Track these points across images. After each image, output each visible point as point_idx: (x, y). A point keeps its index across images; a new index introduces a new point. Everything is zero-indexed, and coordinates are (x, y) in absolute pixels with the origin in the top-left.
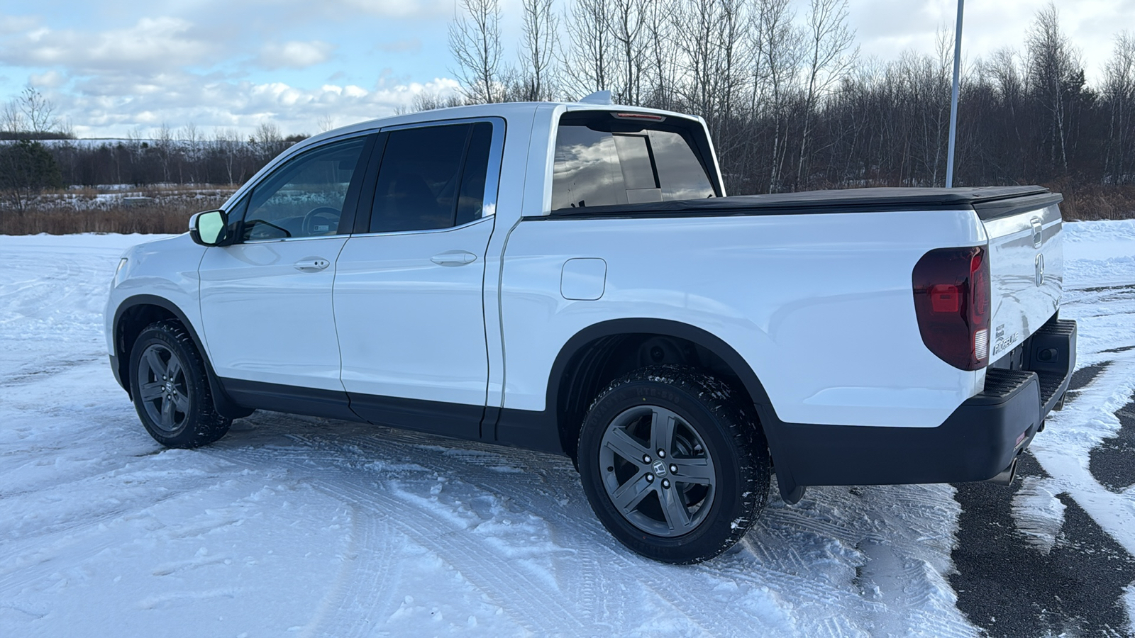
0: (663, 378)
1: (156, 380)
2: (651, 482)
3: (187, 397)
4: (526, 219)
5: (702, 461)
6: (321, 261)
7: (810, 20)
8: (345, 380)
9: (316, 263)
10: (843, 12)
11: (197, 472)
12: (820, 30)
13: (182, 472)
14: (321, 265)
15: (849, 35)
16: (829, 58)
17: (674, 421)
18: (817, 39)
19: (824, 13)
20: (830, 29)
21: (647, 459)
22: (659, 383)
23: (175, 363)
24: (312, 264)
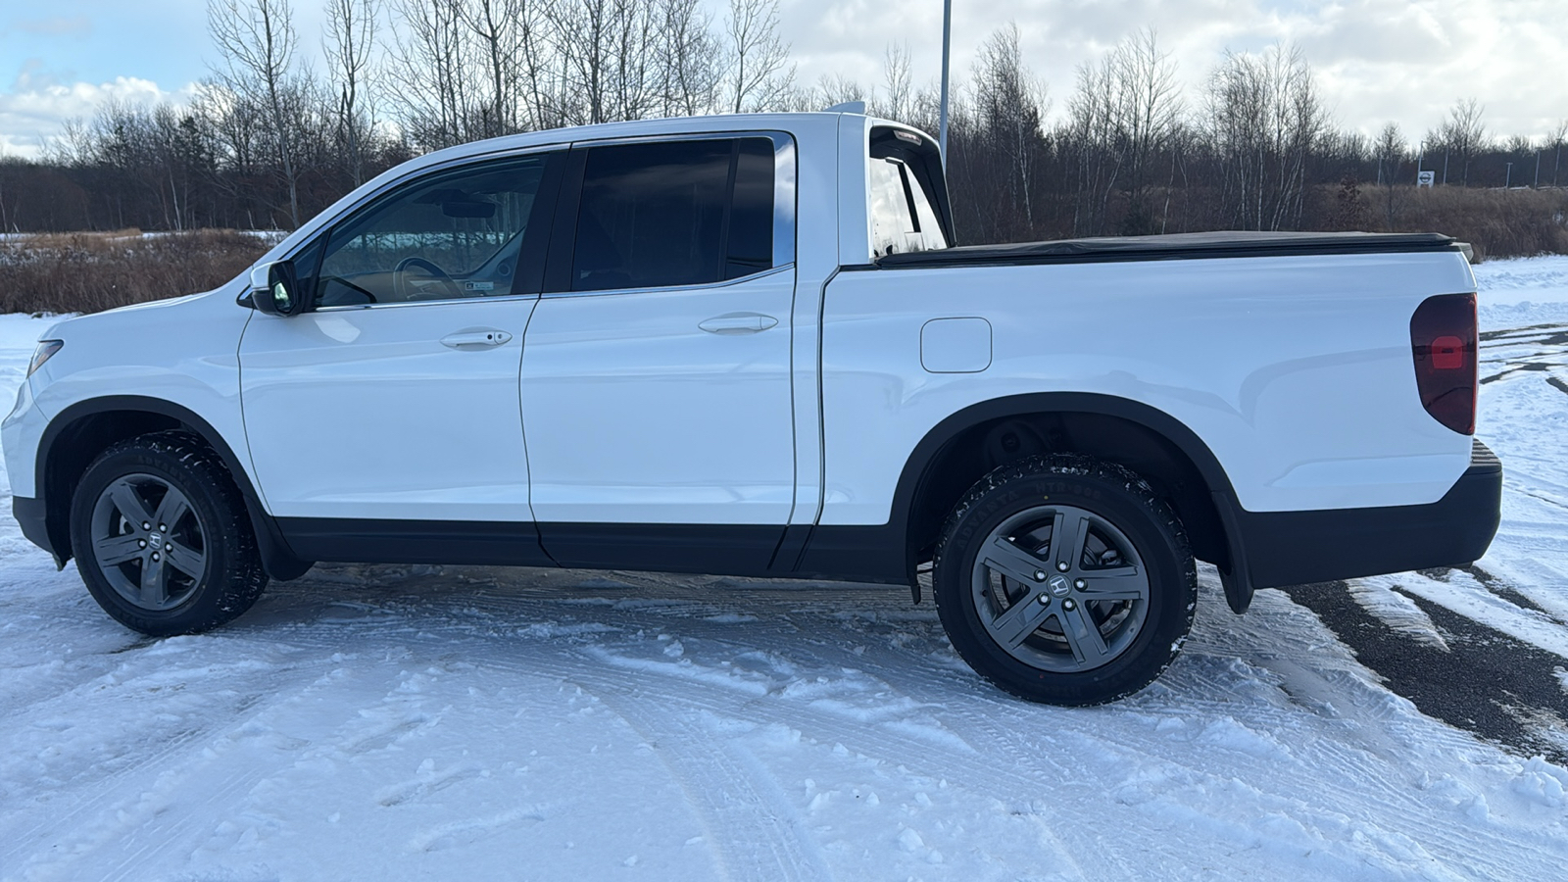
0: (1073, 469)
1: (122, 530)
2: (1047, 604)
3: (201, 553)
4: (844, 268)
5: (1130, 570)
6: (497, 334)
7: (731, 27)
8: (536, 505)
9: (490, 337)
10: (772, 19)
11: (257, 665)
12: (745, 40)
13: (232, 666)
14: (497, 339)
15: (782, 50)
16: (758, 79)
17: (1087, 522)
18: (741, 53)
19: (749, 18)
20: (757, 41)
21: (1041, 576)
22: (1068, 474)
23: (176, 500)
24: (484, 338)
